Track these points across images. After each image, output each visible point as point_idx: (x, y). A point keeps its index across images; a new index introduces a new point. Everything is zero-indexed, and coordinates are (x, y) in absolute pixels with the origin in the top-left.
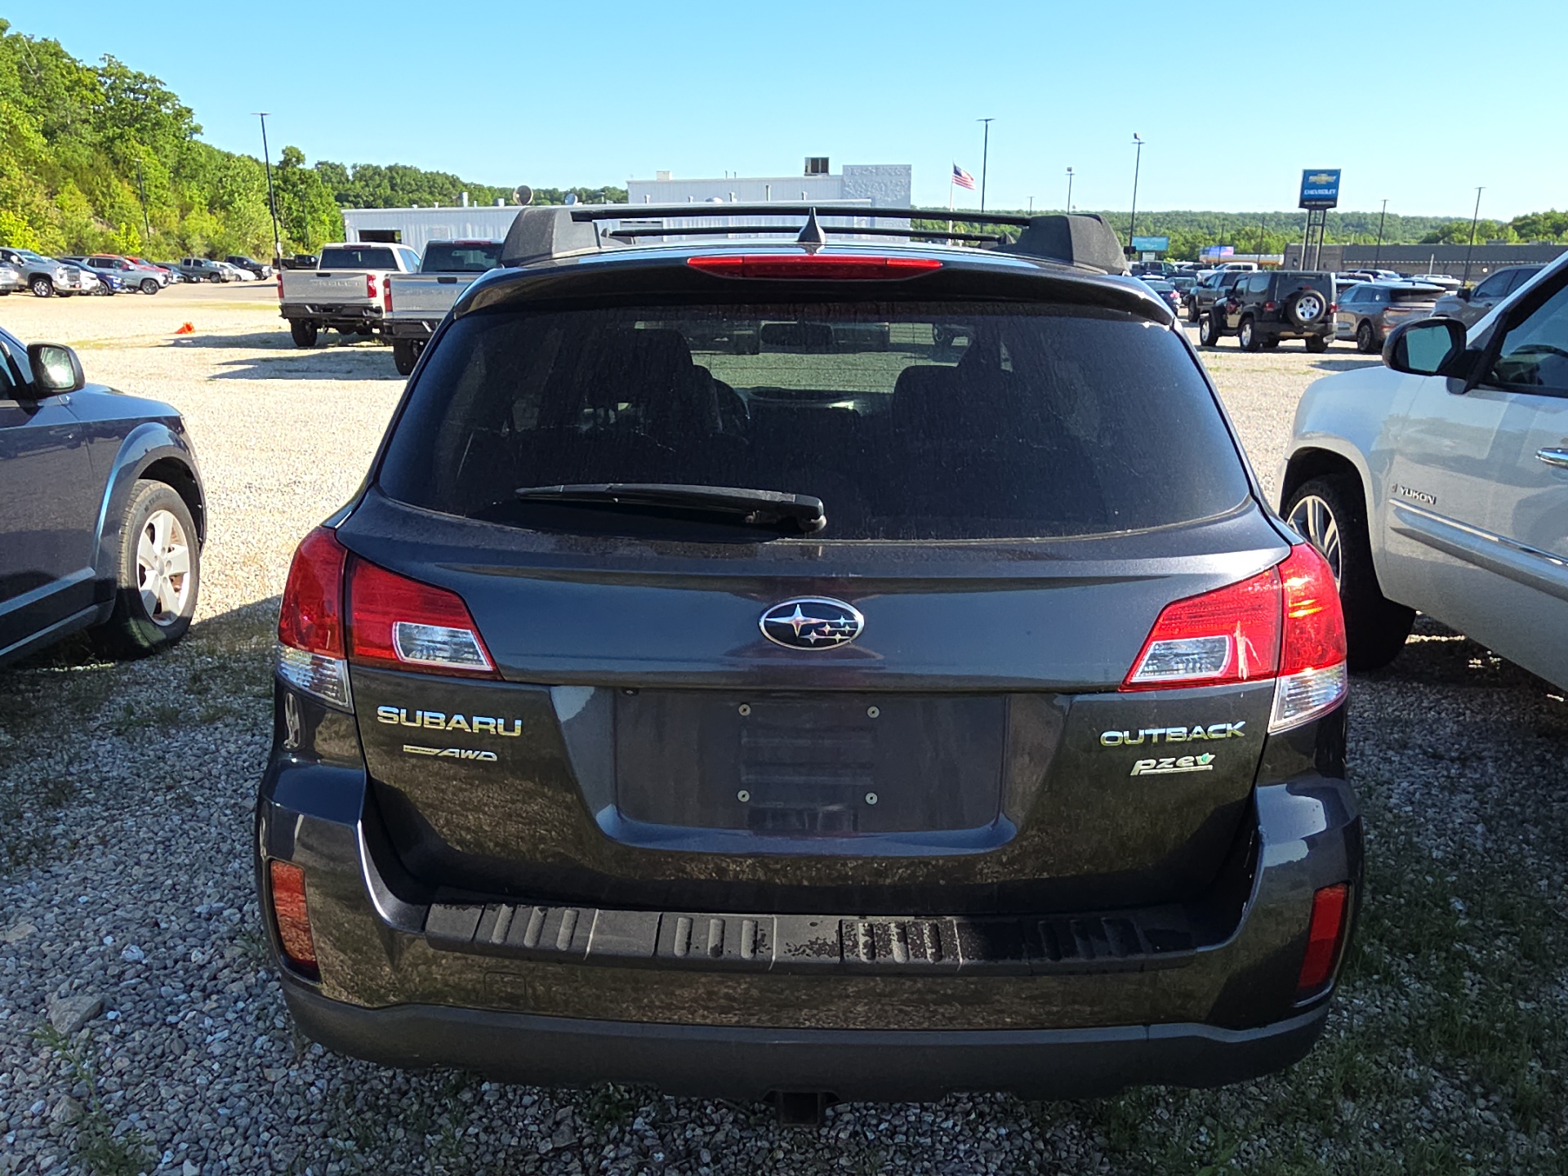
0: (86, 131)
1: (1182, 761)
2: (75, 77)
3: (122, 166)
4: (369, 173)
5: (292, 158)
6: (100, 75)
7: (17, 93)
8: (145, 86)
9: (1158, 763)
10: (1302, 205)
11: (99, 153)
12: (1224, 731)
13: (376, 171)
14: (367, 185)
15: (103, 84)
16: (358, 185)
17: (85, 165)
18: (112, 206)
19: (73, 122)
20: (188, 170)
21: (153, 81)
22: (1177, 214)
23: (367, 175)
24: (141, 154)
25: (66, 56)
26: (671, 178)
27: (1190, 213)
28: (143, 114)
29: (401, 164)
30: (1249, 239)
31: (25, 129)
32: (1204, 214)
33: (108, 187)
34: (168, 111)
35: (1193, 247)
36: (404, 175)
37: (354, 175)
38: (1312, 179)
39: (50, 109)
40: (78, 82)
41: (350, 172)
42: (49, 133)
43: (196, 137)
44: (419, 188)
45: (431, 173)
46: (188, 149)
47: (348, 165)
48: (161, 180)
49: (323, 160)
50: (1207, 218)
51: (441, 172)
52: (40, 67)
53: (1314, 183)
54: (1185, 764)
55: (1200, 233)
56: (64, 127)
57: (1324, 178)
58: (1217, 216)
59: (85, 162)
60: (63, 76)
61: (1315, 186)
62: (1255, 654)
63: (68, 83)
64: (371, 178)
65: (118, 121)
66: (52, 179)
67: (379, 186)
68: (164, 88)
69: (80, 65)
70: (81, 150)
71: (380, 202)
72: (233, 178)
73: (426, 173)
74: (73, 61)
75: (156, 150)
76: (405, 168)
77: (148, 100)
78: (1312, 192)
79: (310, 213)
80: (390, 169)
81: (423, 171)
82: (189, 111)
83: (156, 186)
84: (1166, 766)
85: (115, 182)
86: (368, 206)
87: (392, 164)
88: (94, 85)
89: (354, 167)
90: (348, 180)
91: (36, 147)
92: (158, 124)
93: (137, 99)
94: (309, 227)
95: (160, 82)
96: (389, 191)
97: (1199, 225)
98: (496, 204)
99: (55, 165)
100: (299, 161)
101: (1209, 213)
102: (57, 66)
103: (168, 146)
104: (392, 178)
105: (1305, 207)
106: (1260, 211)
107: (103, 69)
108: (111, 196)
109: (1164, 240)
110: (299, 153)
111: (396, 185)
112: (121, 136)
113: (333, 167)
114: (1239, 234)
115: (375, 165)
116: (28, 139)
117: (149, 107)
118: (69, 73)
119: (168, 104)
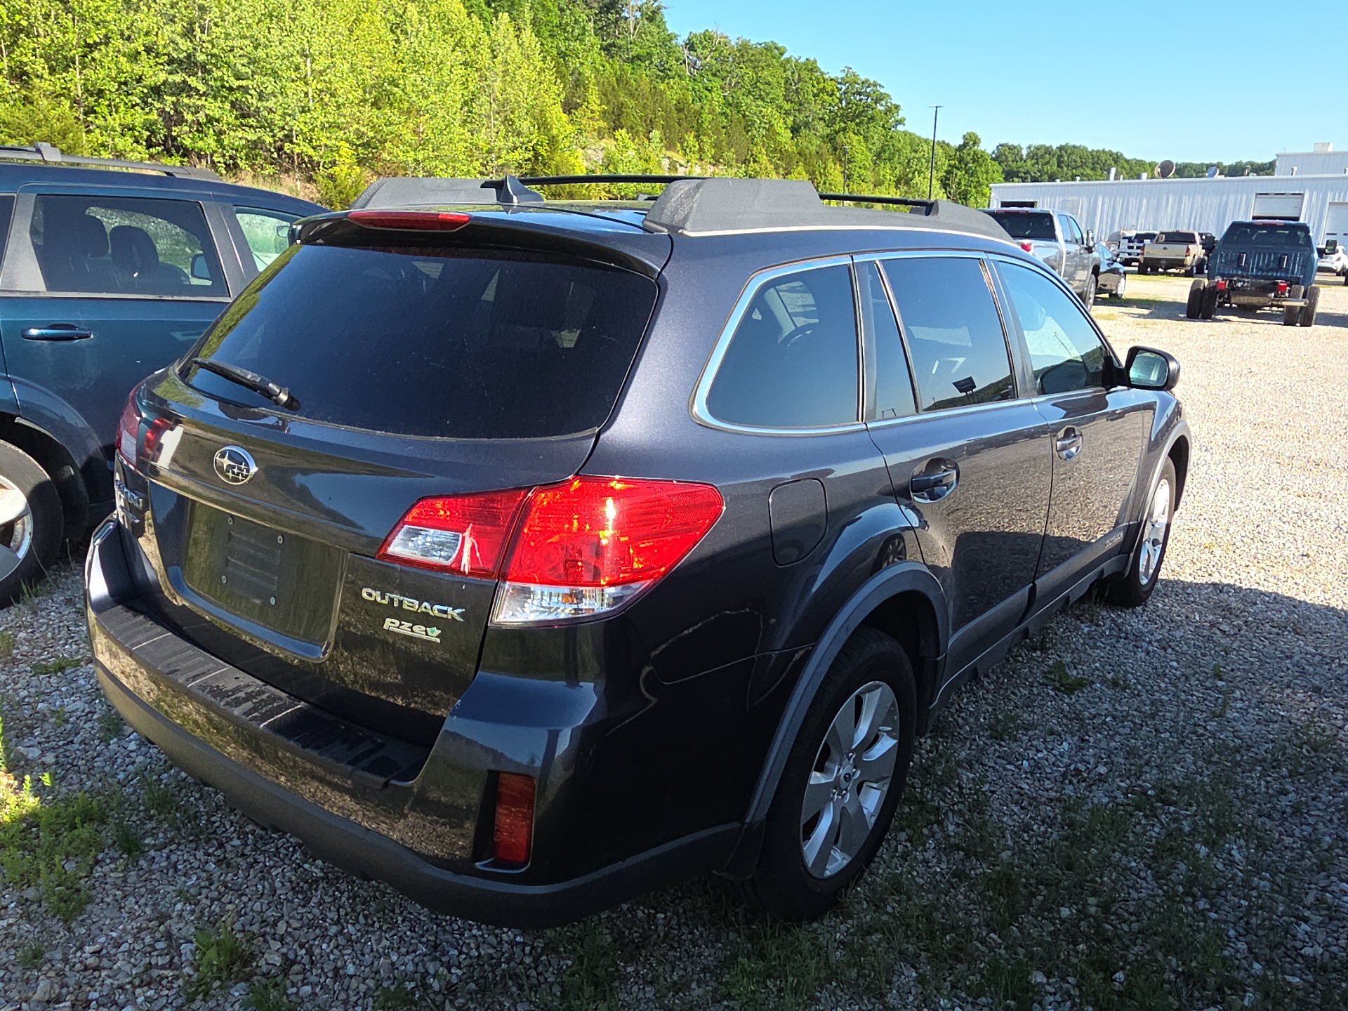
0: (820, 126)
1: (416, 628)
2: (821, 86)
3: (838, 152)
4: (1040, 153)
5: (971, 140)
6: (840, 83)
7: (780, 101)
8: (868, 90)
9: (401, 625)
11: (824, 142)
12: (445, 612)
13: (1048, 150)
14: (1037, 163)
15: (839, 90)
16: (1029, 163)
17: (814, 152)
18: (825, 183)
19: (813, 120)
20: (887, 154)
21: (875, 85)
23: (1040, 154)
24: (854, 142)
25: (818, 70)
26: (1330, 149)
28: (863, 111)
29: (1071, 143)
31: (779, 126)
33: (825, 169)
34: (882, 108)
36: (1072, 153)
37: (1028, 155)
39: (799, 111)
40: (823, 90)
41: (1024, 152)
42: (795, 130)
43: (900, 128)
44: (1083, 164)
45: (1097, 151)
46: (892, 137)
47: (1024, 146)
48: (864, 162)
49: (1004, 142)
51: (1107, 150)
52: (800, 80)
54: (419, 631)
56: (806, 125)
59: (814, 149)
60: (813, 86)
62: (478, 555)
63: (815, 91)
64: (1042, 156)
65: (844, 118)
66: (788, 164)
67: (1048, 163)
68: (882, 91)
69: (827, 77)
70: (813, 141)
71: (1046, 177)
72: (919, 159)
73: (1093, 151)
74: (822, 74)
75: (866, 139)
76: (1074, 147)
77: (869, 100)
79: (975, 187)
80: (1061, 148)
81: (1090, 150)
82: (897, 107)
83: (860, 168)
84: (405, 629)
85: (830, 164)
86: (1034, 180)
87: (1063, 144)
88: (833, 91)
89: (1029, 147)
90: (1021, 159)
91: (783, 140)
92: (872, 118)
93: (861, 100)
94: (972, 199)
95: (880, 86)
96: (1055, 168)
98: (1139, 177)
99: (793, 153)
100: (975, 143)
102: (811, 79)
103: (876, 137)
104: (1061, 156)
107: (842, 79)
108: (825, 175)
110: (976, 137)
111: (1062, 162)
112: (844, 129)
113: (1011, 148)
115: (1047, 145)
116: (779, 134)
117: (868, 106)
118: (818, 83)
119: (883, 102)
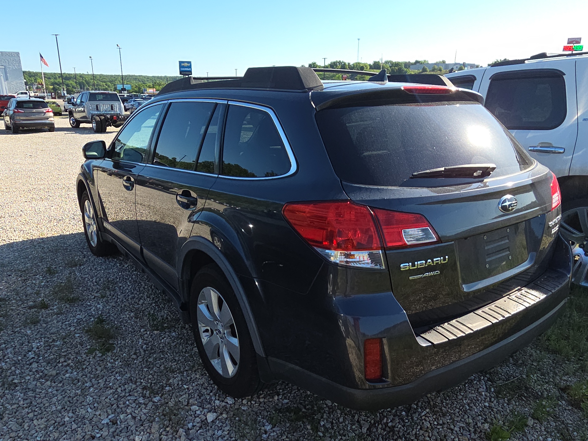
10: (181, 74)
22: (130, 76)
27: (134, 75)
30: (160, 85)
32: (140, 76)
35: (140, 88)
38: (182, 64)
50: (141, 78)
53: (183, 66)
55: (140, 83)
57: (186, 64)
58: (145, 77)
61: (184, 67)
78: (183, 69)
97: (139, 80)
101: (142, 76)
105: (182, 74)
106: (160, 76)
109: (129, 86)
114: (155, 84)
